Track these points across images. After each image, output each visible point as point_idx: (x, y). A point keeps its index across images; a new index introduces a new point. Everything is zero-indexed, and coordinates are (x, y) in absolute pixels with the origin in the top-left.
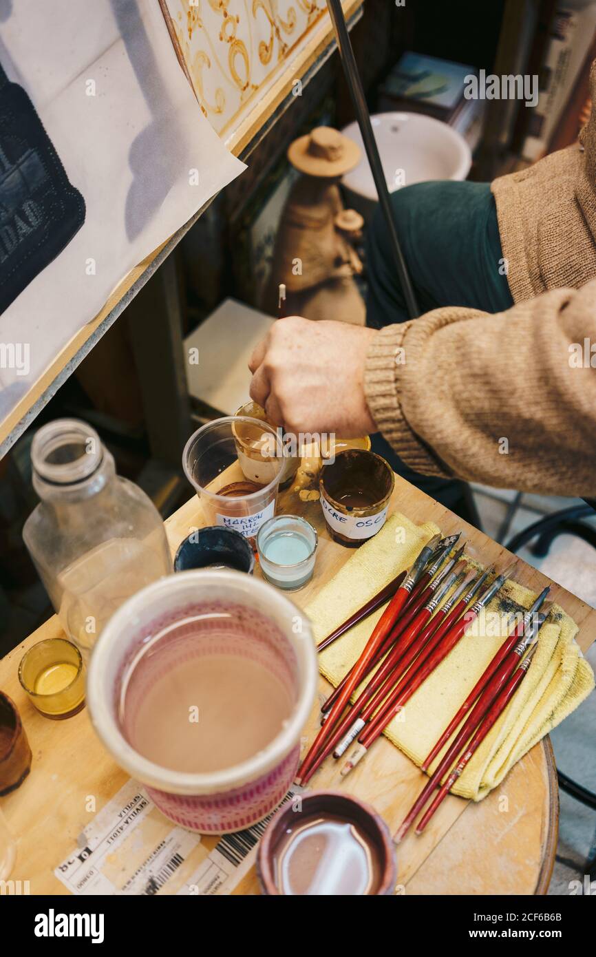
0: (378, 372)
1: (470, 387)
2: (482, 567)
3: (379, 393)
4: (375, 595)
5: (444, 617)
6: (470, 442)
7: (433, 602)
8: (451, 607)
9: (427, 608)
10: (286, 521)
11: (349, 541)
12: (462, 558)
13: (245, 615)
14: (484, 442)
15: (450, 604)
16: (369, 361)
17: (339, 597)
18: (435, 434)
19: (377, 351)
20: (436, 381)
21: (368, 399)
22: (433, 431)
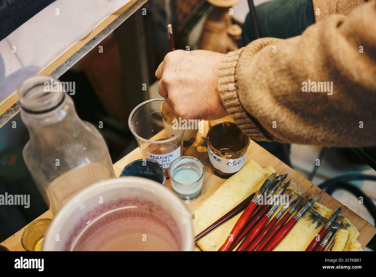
0: (225, 77)
1: (279, 78)
2: (300, 194)
3: (226, 90)
4: (236, 206)
5: (277, 221)
6: (280, 114)
7: (271, 212)
8: (281, 215)
9: (267, 215)
10: (186, 160)
11: (223, 174)
12: (288, 188)
13: (154, 209)
14: (289, 114)
15: (281, 214)
16: (220, 71)
17: (215, 206)
18: (258, 111)
19: (225, 65)
20: (257, 78)
21: (220, 94)
22: (257, 108)
